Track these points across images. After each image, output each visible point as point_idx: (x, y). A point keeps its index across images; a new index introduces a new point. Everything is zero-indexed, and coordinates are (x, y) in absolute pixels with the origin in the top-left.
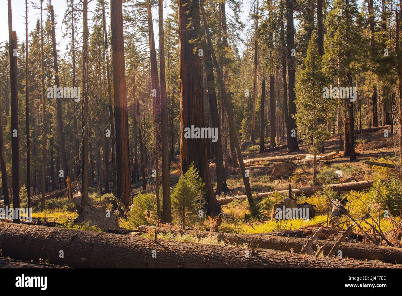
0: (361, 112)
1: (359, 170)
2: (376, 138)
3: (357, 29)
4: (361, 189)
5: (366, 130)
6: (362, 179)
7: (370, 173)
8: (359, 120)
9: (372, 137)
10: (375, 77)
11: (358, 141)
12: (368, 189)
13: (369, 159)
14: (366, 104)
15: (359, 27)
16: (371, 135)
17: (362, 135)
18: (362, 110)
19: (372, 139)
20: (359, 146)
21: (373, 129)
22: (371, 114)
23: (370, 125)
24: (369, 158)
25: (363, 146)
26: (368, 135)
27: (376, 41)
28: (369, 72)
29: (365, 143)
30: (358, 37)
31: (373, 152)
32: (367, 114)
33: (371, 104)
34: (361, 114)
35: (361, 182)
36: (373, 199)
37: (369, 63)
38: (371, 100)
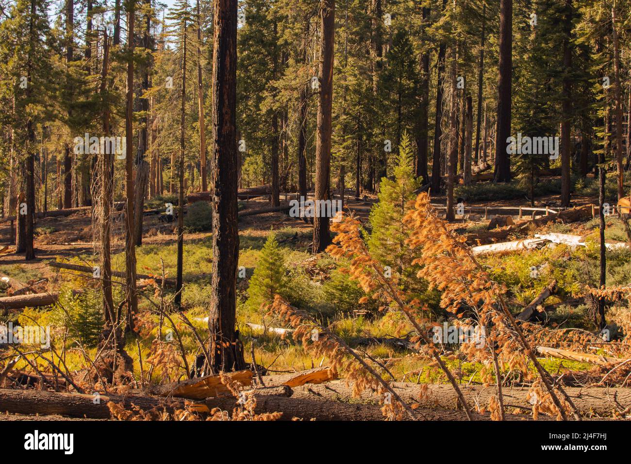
0: (46, 185)
1: (39, 275)
2: (68, 225)
3: (46, 54)
4: (40, 306)
5: (54, 214)
6: (43, 289)
7: (56, 281)
8: (44, 196)
9: (61, 224)
10: (66, 130)
11: (39, 230)
12: (52, 305)
13: (56, 259)
14: (55, 172)
15: (49, 51)
16: (60, 221)
17: (46, 220)
18: (49, 182)
19: (61, 227)
20: (41, 238)
21: (64, 212)
22: (62, 188)
23: (61, 206)
24: (55, 256)
25: (46, 238)
26: (56, 220)
27: (71, 76)
28: (58, 123)
29: (50, 233)
30: (47, 67)
31: (62, 247)
32: (56, 188)
33: (63, 172)
34: (46, 188)
35: (41, 295)
36: (58, 320)
37: (57, 107)
38: (63, 167)
